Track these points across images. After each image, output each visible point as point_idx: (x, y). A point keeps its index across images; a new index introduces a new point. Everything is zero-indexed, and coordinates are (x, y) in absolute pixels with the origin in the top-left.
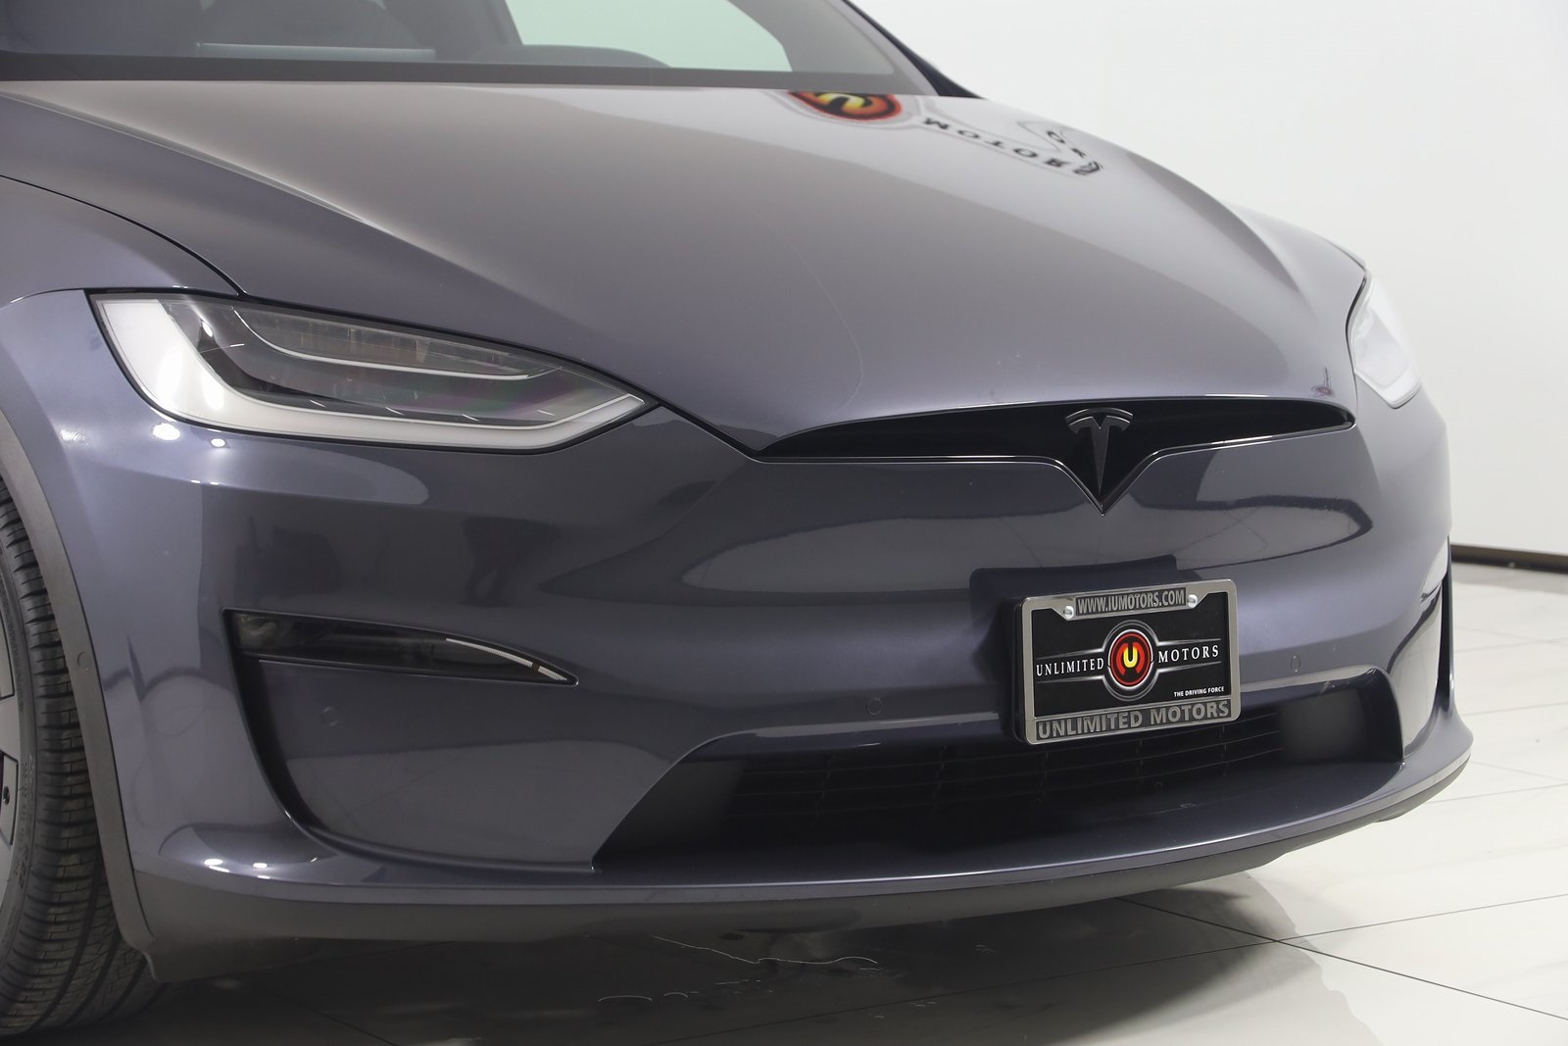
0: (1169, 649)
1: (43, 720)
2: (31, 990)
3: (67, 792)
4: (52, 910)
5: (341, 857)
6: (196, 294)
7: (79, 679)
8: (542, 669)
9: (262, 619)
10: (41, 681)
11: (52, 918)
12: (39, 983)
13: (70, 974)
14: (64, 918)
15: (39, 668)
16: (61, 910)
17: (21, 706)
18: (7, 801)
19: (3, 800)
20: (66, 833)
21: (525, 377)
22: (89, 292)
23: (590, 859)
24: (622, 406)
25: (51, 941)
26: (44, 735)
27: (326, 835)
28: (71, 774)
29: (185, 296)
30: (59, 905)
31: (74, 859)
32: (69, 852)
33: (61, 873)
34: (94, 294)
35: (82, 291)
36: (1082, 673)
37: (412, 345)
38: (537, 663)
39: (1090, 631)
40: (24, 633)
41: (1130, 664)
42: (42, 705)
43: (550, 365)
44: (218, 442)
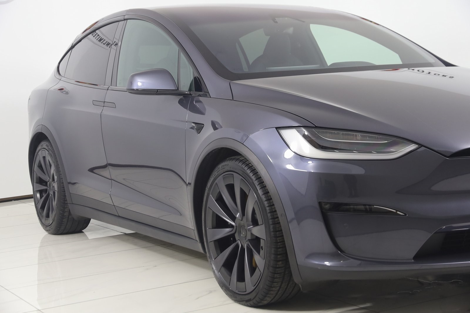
1: (272, 230)
2: (270, 294)
3: (278, 247)
4: (276, 275)
5: (352, 260)
6: (304, 127)
7: (281, 220)
9: (327, 203)
10: (271, 221)
11: (275, 277)
12: (272, 292)
13: (279, 290)
14: (278, 277)
15: (270, 218)
16: (277, 275)
17: (266, 227)
18: (262, 249)
19: (261, 249)
20: (279, 257)
21: (386, 142)
22: (276, 128)
23: (412, 258)
24: (412, 147)
25: (275, 282)
26: (272, 233)
27: (346, 254)
28: (280, 242)
29: (302, 128)
30: (277, 274)
31: (280, 263)
32: (279, 261)
33: (278, 266)
34: (278, 128)
35: (275, 128)
37: (356, 136)
38: (397, 211)
40: (266, 210)
42: (271, 227)
43: (392, 138)
44: (310, 162)
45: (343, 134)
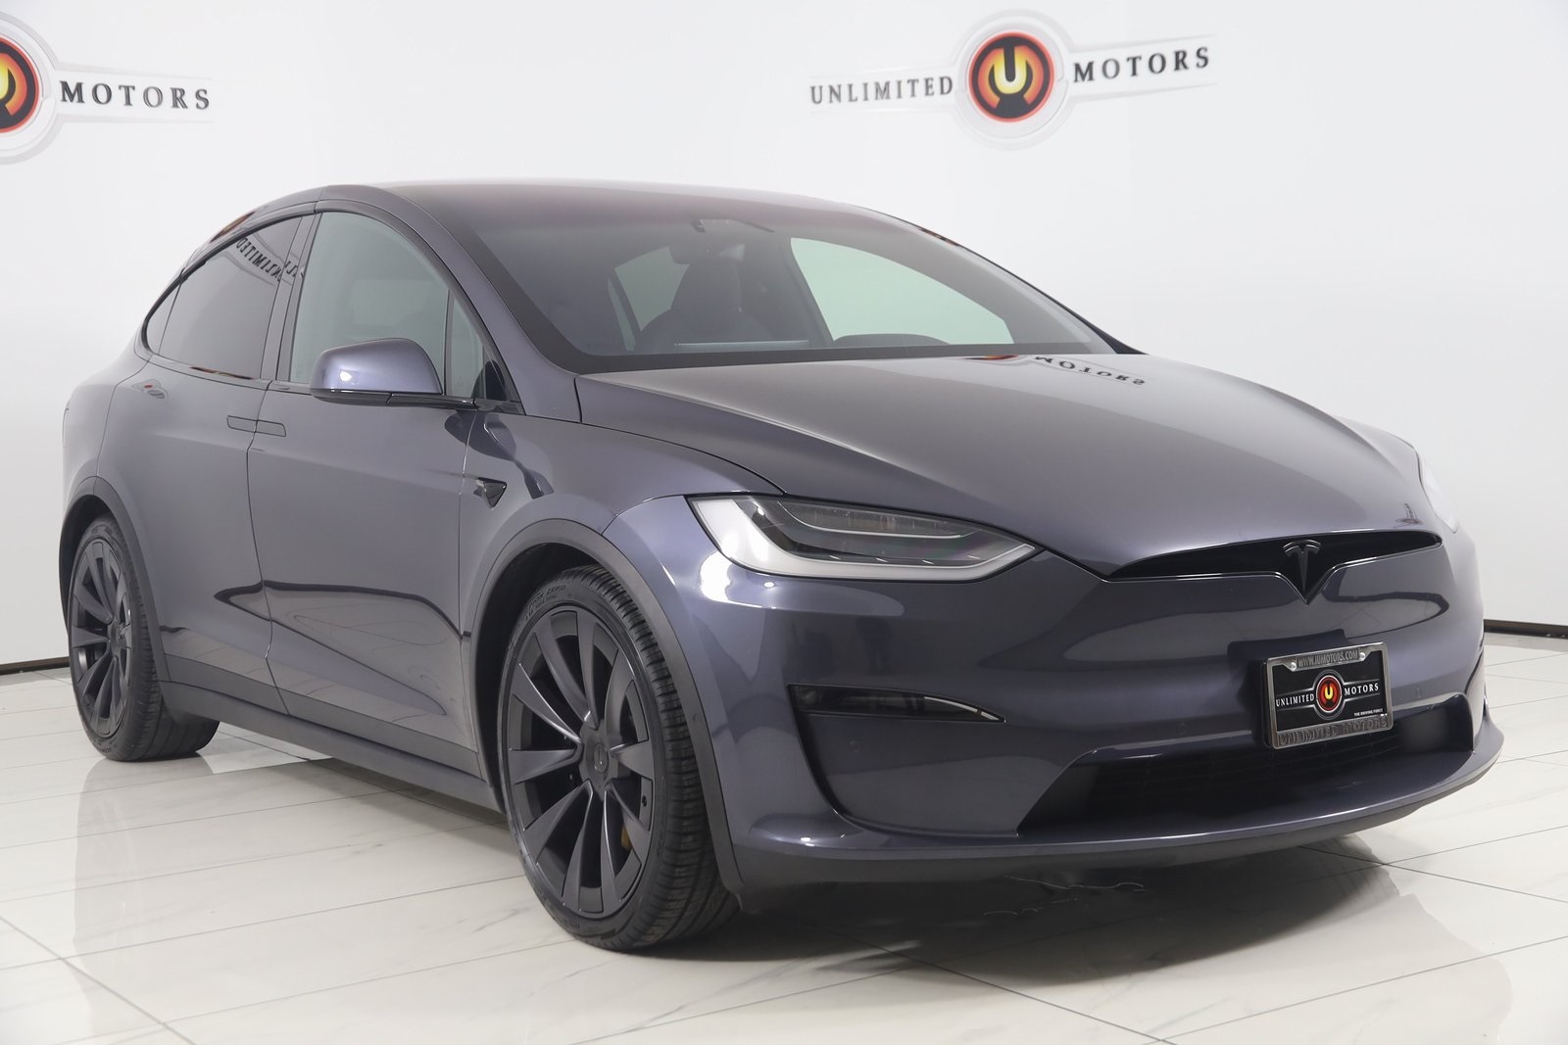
0: (1351, 686)
1: (669, 755)
2: (662, 918)
3: (686, 798)
4: (678, 870)
5: (867, 832)
6: (755, 495)
7: (693, 728)
8: (983, 714)
9: (811, 688)
10: (667, 731)
11: (677, 875)
12: (667, 914)
13: (684, 910)
14: (683, 875)
15: (665, 723)
16: (683, 869)
17: (654, 747)
18: (645, 805)
19: (642, 804)
20: (686, 823)
21: (959, 536)
22: (687, 497)
23: (1016, 827)
24: (1021, 551)
25: (675, 889)
26: (671, 764)
27: (852, 818)
28: (688, 787)
29: (749, 497)
30: (680, 867)
31: (690, 838)
32: (686, 834)
33: (682, 847)
34: (690, 498)
35: (682, 497)
36: (1302, 704)
37: (885, 520)
38: (980, 710)
39: (1306, 678)
40: (655, 703)
41: (1329, 697)
42: (669, 747)
43: (973, 528)
44: (769, 584)
45: (852, 515)
